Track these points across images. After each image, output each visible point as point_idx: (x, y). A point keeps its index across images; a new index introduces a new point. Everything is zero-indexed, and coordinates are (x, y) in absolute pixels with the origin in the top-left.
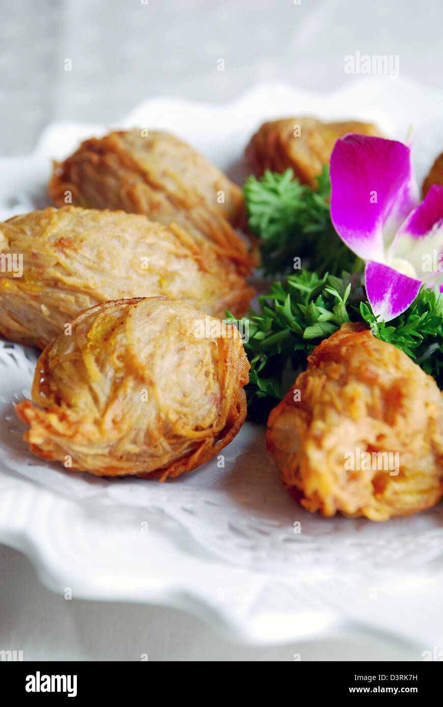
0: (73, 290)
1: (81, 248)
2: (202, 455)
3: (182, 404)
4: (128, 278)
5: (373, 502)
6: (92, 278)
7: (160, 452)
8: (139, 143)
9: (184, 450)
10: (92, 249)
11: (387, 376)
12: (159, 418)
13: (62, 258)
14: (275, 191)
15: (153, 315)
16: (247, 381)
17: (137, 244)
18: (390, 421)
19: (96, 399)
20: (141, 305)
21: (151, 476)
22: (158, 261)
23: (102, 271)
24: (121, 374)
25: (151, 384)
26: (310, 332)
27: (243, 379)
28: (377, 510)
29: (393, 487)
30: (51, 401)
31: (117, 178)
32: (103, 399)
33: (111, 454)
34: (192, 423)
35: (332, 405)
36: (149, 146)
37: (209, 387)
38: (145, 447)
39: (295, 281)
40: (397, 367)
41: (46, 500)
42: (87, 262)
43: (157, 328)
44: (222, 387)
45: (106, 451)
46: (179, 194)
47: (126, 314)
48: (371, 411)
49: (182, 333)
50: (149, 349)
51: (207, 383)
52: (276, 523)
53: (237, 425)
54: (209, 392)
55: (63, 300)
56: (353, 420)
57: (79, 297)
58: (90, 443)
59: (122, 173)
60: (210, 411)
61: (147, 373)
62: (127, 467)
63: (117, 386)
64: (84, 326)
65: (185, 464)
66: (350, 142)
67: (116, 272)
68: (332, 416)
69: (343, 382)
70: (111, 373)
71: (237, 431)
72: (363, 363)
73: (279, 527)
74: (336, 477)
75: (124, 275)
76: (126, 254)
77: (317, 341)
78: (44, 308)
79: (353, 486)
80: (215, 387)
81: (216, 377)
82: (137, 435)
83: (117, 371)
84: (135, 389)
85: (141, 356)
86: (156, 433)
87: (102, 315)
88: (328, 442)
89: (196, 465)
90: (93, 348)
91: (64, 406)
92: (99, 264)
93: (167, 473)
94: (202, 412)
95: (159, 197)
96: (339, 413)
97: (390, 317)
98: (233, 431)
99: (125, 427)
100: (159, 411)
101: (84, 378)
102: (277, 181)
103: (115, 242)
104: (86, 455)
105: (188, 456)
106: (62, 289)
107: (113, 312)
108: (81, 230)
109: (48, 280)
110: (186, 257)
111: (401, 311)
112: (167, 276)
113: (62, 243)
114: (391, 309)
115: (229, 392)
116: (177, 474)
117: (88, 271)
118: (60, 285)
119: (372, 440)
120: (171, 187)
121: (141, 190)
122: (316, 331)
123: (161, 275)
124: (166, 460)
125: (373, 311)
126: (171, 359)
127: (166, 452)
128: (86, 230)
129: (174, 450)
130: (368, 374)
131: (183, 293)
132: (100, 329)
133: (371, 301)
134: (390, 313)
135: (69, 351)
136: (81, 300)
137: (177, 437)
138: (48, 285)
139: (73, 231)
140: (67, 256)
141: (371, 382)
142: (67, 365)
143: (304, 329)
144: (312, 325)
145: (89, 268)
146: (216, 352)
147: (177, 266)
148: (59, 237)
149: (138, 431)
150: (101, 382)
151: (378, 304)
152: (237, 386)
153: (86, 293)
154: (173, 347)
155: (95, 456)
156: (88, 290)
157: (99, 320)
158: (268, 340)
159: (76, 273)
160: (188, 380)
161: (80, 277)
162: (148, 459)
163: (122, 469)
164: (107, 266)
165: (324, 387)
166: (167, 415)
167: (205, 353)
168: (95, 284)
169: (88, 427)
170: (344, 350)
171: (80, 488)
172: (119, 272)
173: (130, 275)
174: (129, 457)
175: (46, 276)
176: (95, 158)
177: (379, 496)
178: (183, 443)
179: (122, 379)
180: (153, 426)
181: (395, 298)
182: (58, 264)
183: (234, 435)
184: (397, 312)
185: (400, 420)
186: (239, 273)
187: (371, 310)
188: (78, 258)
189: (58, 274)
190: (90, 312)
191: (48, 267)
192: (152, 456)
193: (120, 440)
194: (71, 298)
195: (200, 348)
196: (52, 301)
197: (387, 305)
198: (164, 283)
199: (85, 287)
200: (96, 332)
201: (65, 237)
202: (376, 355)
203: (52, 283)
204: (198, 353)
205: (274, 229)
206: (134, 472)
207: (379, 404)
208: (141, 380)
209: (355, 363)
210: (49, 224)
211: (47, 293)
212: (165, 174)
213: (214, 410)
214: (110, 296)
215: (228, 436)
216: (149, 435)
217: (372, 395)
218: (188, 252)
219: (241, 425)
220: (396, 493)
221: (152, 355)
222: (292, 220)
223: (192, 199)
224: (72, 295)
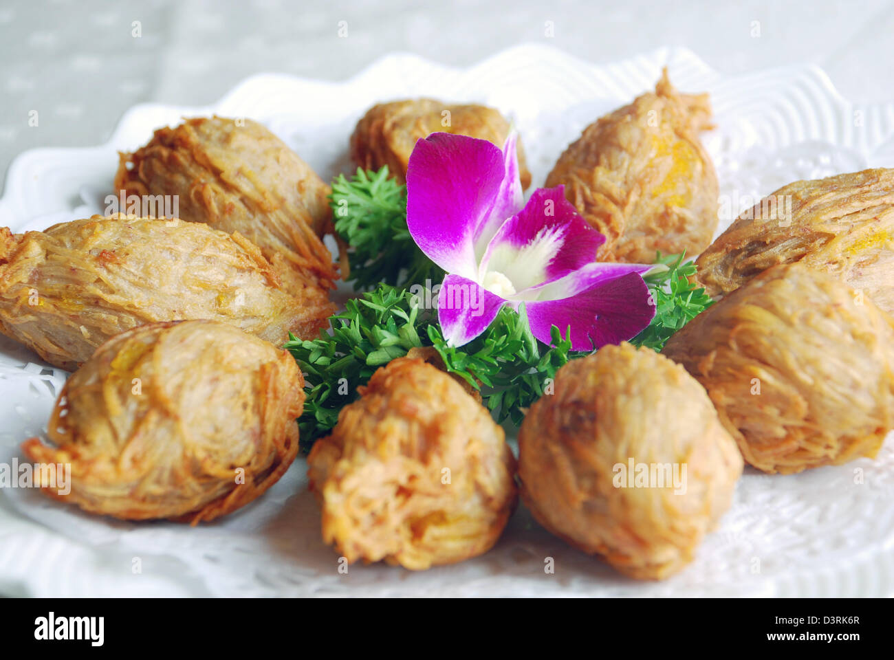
0: (116, 309)
1: (125, 263)
2: (240, 497)
3: (214, 441)
4: (180, 295)
5: (408, 547)
6: (138, 296)
7: (189, 493)
8: (216, 135)
9: (219, 490)
10: (138, 263)
11: (427, 410)
12: (184, 456)
13: (103, 274)
14: (366, 192)
15: (187, 341)
16: (300, 411)
17: (192, 255)
18: (424, 460)
19: (115, 435)
20: (175, 330)
21: (184, 520)
22: (215, 275)
23: (150, 289)
24: (144, 408)
25: (176, 418)
26: (373, 358)
27: (293, 411)
28: (415, 557)
29: (432, 532)
30: (68, 438)
31: (188, 177)
32: (123, 435)
33: (132, 495)
34: (224, 461)
35: (363, 442)
36: (226, 139)
37: (245, 422)
38: (170, 488)
39: (370, 300)
40: (443, 400)
41: (58, 546)
42: (132, 278)
43: (189, 355)
44: (262, 421)
45: (126, 492)
46: (256, 196)
47: (157, 340)
48: (406, 449)
49: (218, 361)
50: (176, 380)
51: (243, 417)
52: (312, 571)
53: (285, 462)
54: (247, 427)
55: (105, 321)
56: (382, 459)
57: (123, 317)
58: (105, 484)
59: (192, 171)
60: (246, 449)
61: (172, 406)
62: (150, 510)
63: (139, 420)
64: (109, 354)
65: (220, 506)
66: (433, 142)
67: (166, 289)
68: (360, 455)
69: (381, 416)
70: (133, 406)
71: (285, 470)
72: (404, 396)
73: (316, 576)
74: (356, 522)
75: (175, 291)
76: (178, 268)
77: (374, 368)
78: (83, 329)
79: (377, 532)
80: (254, 421)
81: (256, 410)
82: (161, 475)
83: (140, 403)
84: (159, 424)
85: (167, 389)
86: (182, 473)
87: (131, 341)
88: (349, 484)
89: (233, 508)
90: (116, 378)
91: (80, 443)
92: (146, 280)
93: (199, 517)
94: (236, 449)
95: (232, 199)
96: (368, 451)
97: (464, 342)
98: (280, 469)
99: (146, 466)
100: (185, 448)
101: (103, 412)
102: (370, 180)
103: (166, 255)
104: (104, 498)
105: (224, 497)
106: (104, 308)
107: (144, 337)
108: (128, 241)
109: (88, 298)
110: (251, 270)
111: (476, 334)
112: (227, 293)
113: (104, 257)
114: (465, 332)
115: (269, 426)
116: (211, 517)
117: (133, 288)
118: (101, 303)
119: (403, 481)
120: (246, 188)
121: (212, 190)
122: (382, 357)
123: (219, 292)
124: (196, 502)
125: (444, 335)
126: (202, 390)
127: (195, 493)
128: (133, 242)
129: (207, 490)
130: (405, 409)
131: (246, 311)
132: (126, 357)
133: (443, 324)
134: (463, 337)
135: (91, 381)
136: (125, 320)
137: (208, 476)
138: (89, 304)
139: (118, 243)
140: (109, 271)
141: (410, 417)
142: (87, 398)
143: (367, 354)
144: (377, 350)
145: (135, 284)
146: (258, 382)
147: (238, 280)
148: (102, 249)
149: (162, 470)
150: (122, 416)
151: (449, 326)
152: (284, 419)
153: (131, 313)
154: (206, 377)
155: (114, 498)
156: (132, 309)
157: (127, 347)
158: (334, 365)
159: (119, 290)
160: (221, 414)
161: (124, 295)
162: (177, 501)
163: (145, 512)
164: (156, 282)
165: (360, 422)
166: (193, 453)
167: (244, 383)
168: (140, 303)
169: (103, 467)
170: (389, 382)
171: (99, 533)
172: (170, 289)
173: (183, 292)
174: (154, 499)
175: (85, 294)
176: (165, 153)
177: (417, 542)
178: (216, 483)
179: (146, 413)
180: (179, 465)
181: (470, 320)
182: (99, 280)
183: (281, 474)
184: (471, 335)
185: (435, 460)
186: (321, 287)
187: (441, 334)
188: (122, 273)
189: (99, 292)
190: (120, 337)
191: (88, 284)
192: (181, 498)
193: (142, 480)
194: (114, 319)
195: (237, 379)
196: (93, 322)
197: (461, 327)
198: (223, 301)
199: (129, 306)
200: (122, 360)
201: (108, 250)
202: (420, 388)
203: (93, 301)
204: (234, 383)
205: (364, 234)
206: (160, 515)
207: (416, 441)
208: (166, 414)
209: (397, 396)
210: (91, 234)
211: (87, 312)
212: (240, 172)
213: (252, 447)
214: (158, 316)
215: (274, 475)
216: (174, 476)
217: (410, 433)
218: (254, 265)
219: (290, 462)
220: (436, 539)
221: (180, 387)
222: (385, 225)
223: (270, 201)
224: (115, 315)
